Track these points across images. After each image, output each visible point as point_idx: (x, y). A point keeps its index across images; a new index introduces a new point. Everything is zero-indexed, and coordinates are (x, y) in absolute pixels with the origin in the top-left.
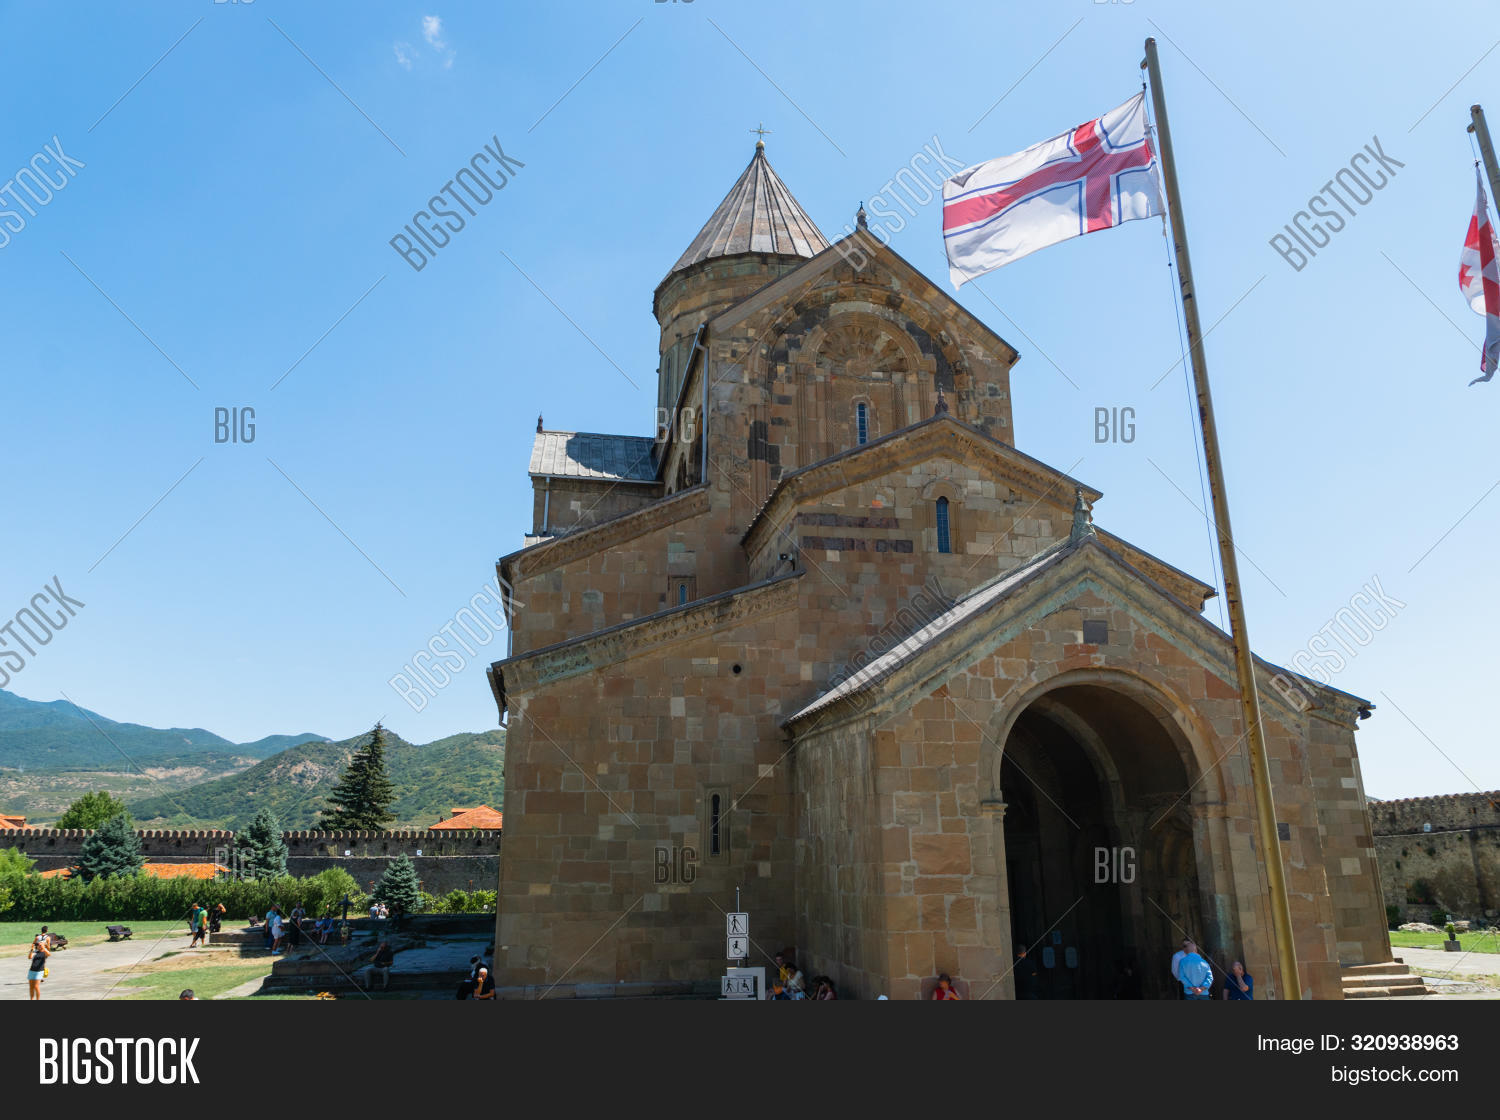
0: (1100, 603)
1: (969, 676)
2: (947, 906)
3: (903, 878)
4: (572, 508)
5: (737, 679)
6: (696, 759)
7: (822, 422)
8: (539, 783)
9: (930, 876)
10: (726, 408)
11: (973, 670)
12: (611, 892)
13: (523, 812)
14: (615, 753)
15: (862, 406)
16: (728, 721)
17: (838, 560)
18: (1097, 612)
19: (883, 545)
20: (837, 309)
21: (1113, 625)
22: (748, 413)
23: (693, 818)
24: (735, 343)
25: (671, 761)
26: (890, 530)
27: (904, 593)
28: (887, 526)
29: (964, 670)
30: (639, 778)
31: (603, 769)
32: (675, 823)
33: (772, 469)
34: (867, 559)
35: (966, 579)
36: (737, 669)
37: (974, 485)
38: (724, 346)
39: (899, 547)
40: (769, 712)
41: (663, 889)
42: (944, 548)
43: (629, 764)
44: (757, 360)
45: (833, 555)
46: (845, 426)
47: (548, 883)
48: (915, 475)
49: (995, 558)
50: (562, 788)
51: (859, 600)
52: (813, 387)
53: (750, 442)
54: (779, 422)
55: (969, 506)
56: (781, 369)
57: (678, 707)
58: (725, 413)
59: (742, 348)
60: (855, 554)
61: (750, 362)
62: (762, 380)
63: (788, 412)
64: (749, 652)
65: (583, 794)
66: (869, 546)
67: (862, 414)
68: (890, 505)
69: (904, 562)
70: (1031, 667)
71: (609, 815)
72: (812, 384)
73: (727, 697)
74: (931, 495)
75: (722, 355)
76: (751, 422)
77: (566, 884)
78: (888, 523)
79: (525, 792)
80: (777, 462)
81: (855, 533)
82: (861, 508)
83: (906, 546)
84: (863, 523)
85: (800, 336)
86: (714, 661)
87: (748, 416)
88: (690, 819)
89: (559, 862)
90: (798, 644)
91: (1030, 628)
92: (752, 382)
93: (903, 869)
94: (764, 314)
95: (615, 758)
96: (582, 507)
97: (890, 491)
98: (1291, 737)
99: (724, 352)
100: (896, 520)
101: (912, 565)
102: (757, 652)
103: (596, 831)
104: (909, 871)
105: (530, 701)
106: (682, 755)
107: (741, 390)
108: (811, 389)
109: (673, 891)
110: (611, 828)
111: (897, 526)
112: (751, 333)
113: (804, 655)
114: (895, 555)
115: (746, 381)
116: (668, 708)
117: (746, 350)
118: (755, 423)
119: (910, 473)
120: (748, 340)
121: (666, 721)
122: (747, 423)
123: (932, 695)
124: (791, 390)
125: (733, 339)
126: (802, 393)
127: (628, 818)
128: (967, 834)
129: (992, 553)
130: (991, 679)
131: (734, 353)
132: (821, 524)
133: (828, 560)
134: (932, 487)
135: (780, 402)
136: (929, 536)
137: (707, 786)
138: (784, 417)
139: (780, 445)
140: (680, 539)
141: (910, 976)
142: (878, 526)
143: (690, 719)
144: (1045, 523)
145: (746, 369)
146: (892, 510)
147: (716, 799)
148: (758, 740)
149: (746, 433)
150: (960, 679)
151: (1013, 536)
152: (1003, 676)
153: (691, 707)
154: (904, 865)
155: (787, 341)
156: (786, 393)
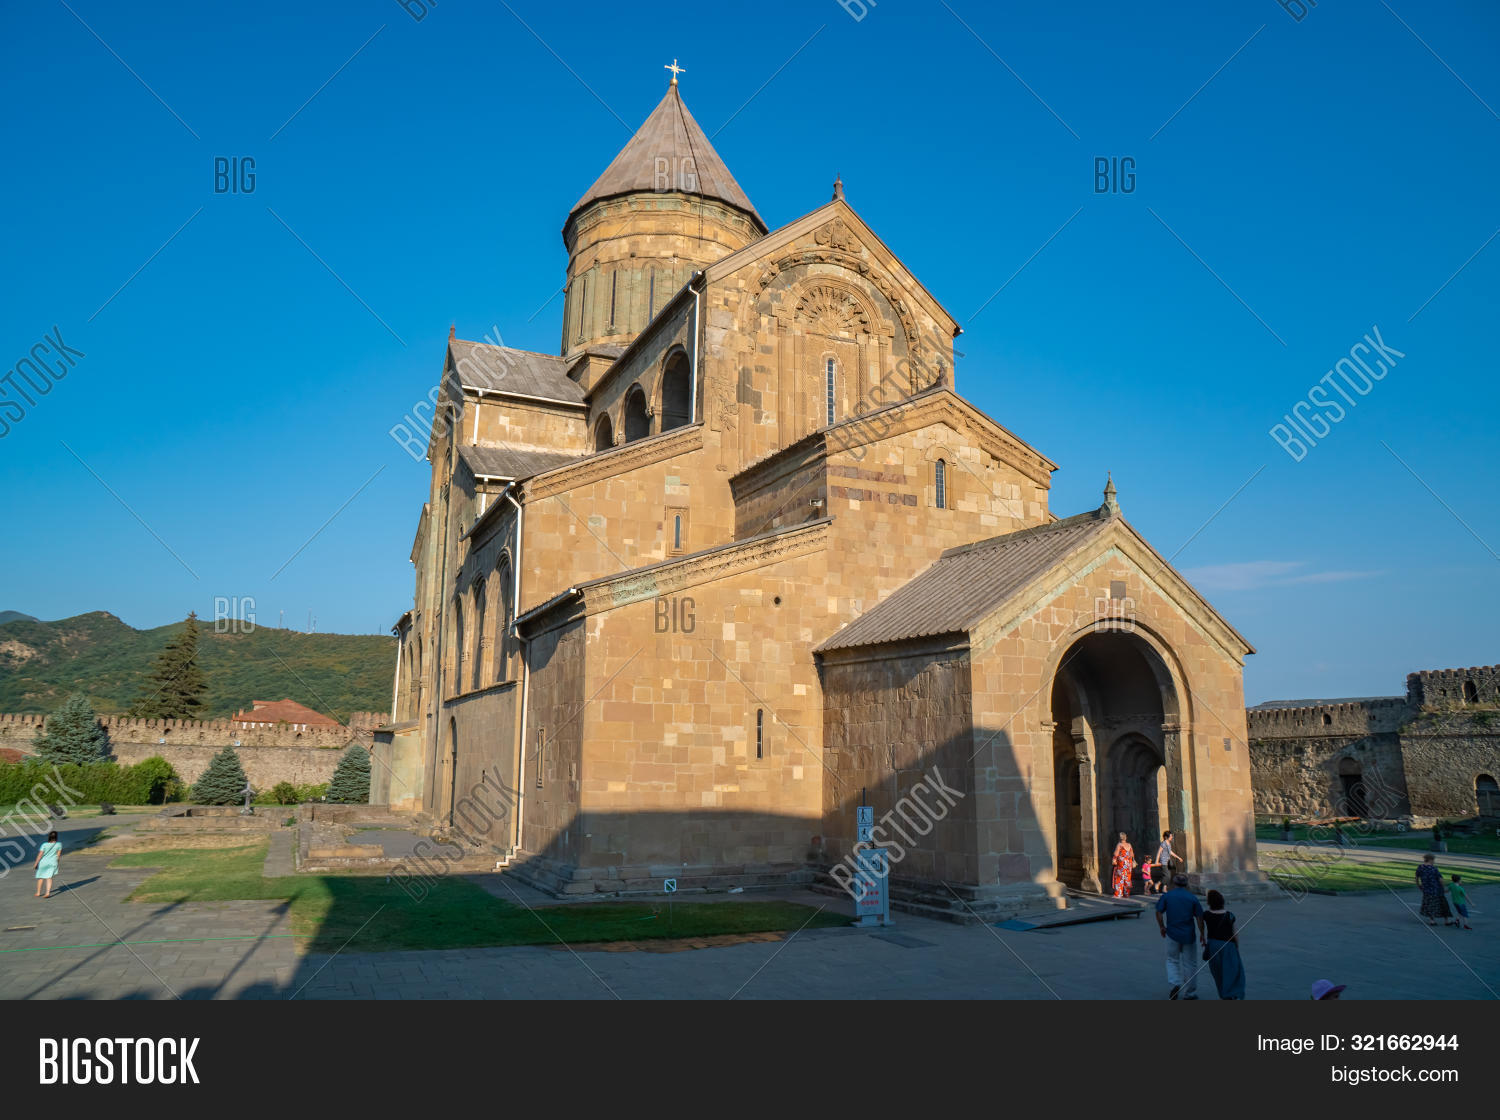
0: (1121, 567)
1: (1034, 621)
2: (1017, 800)
3: (988, 779)
4: (501, 423)
5: (777, 609)
6: (744, 678)
7: (799, 372)
8: (614, 694)
9: (1005, 778)
10: (718, 352)
11: (1036, 617)
12: (675, 790)
13: (602, 720)
14: (678, 671)
15: (831, 362)
16: (769, 645)
17: (858, 509)
18: (1119, 575)
19: (893, 498)
20: (814, 269)
21: (1129, 586)
22: (737, 359)
23: (741, 728)
24: (727, 292)
25: (724, 679)
26: (899, 485)
27: (909, 541)
28: (898, 482)
29: (1030, 617)
30: (697, 693)
31: (667, 684)
32: (727, 733)
33: (755, 413)
34: (881, 509)
35: (956, 532)
36: (777, 601)
37: (965, 451)
38: (718, 294)
39: (907, 500)
40: (802, 640)
41: (718, 788)
42: (940, 505)
43: (689, 680)
44: (746, 312)
45: (854, 504)
46: (816, 379)
47: (624, 781)
48: (919, 439)
49: (978, 515)
50: (634, 699)
51: (874, 545)
52: (792, 340)
53: (738, 386)
54: (761, 369)
55: (961, 469)
56: (764, 320)
57: (729, 632)
58: (717, 357)
59: (733, 297)
60: (871, 504)
61: (740, 310)
62: (749, 329)
63: (770, 362)
64: (787, 586)
65: (650, 706)
66: (884, 498)
67: (830, 369)
68: (900, 463)
69: (910, 514)
70: (1076, 616)
71: (673, 724)
72: (790, 337)
73: (770, 625)
74: (933, 456)
75: (715, 302)
76: (740, 368)
77: (638, 783)
78: (898, 479)
79: (603, 702)
80: (760, 407)
81: (872, 486)
82: (877, 465)
83: (911, 500)
84: (878, 478)
85: (781, 291)
86: (759, 592)
87: (737, 362)
88: (739, 729)
89: (632, 763)
90: (826, 581)
91: (1076, 585)
92: (742, 330)
93: (987, 772)
94: (753, 267)
95: (677, 675)
96: (511, 422)
97: (900, 451)
98: (1235, 675)
99: (718, 299)
100: (904, 477)
101: (916, 517)
102: (793, 588)
103: (662, 738)
104: (992, 774)
105: (605, 621)
106: (732, 675)
107: (732, 337)
108: (789, 342)
109: (726, 790)
110: (676, 735)
111: (905, 483)
112: (741, 284)
113: (831, 591)
114: (904, 507)
115: (736, 328)
116: (721, 632)
117: (736, 299)
118: (744, 369)
119: (916, 436)
120: (739, 290)
121: (719, 643)
122: (736, 368)
123: (1009, 636)
124: (772, 341)
125: (725, 289)
126: (781, 346)
127: (688, 728)
128: (1031, 746)
129: (975, 510)
130: (1049, 625)
131: (726, 302)
132: (845, 476)
133: (851, 508)
134: (933, 449)
135: (763, 351)
136: (929, 493)
137: (753, 702)
138: (766, 365)
139: (762, 392)
140: (676, 473)
141: (992, 854)
142: (890, 481)
143: (739, 643)
144: (1016, 488)
145: (736, 317)
146: (902, 467)
147: (760, 712)
148: (794, 663)
149: (735, 378)
150: (1027, 624)
151: (993, 497)
152: (1057, 623)
153: (740, 634)
154: (988, 769)
155: (771, 294)
156: (768, 344)
